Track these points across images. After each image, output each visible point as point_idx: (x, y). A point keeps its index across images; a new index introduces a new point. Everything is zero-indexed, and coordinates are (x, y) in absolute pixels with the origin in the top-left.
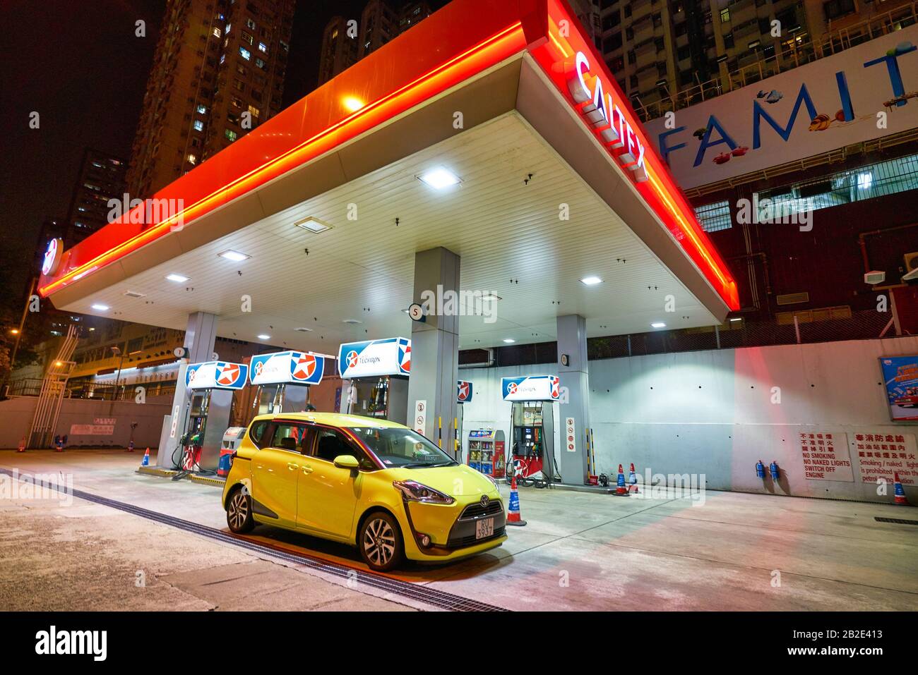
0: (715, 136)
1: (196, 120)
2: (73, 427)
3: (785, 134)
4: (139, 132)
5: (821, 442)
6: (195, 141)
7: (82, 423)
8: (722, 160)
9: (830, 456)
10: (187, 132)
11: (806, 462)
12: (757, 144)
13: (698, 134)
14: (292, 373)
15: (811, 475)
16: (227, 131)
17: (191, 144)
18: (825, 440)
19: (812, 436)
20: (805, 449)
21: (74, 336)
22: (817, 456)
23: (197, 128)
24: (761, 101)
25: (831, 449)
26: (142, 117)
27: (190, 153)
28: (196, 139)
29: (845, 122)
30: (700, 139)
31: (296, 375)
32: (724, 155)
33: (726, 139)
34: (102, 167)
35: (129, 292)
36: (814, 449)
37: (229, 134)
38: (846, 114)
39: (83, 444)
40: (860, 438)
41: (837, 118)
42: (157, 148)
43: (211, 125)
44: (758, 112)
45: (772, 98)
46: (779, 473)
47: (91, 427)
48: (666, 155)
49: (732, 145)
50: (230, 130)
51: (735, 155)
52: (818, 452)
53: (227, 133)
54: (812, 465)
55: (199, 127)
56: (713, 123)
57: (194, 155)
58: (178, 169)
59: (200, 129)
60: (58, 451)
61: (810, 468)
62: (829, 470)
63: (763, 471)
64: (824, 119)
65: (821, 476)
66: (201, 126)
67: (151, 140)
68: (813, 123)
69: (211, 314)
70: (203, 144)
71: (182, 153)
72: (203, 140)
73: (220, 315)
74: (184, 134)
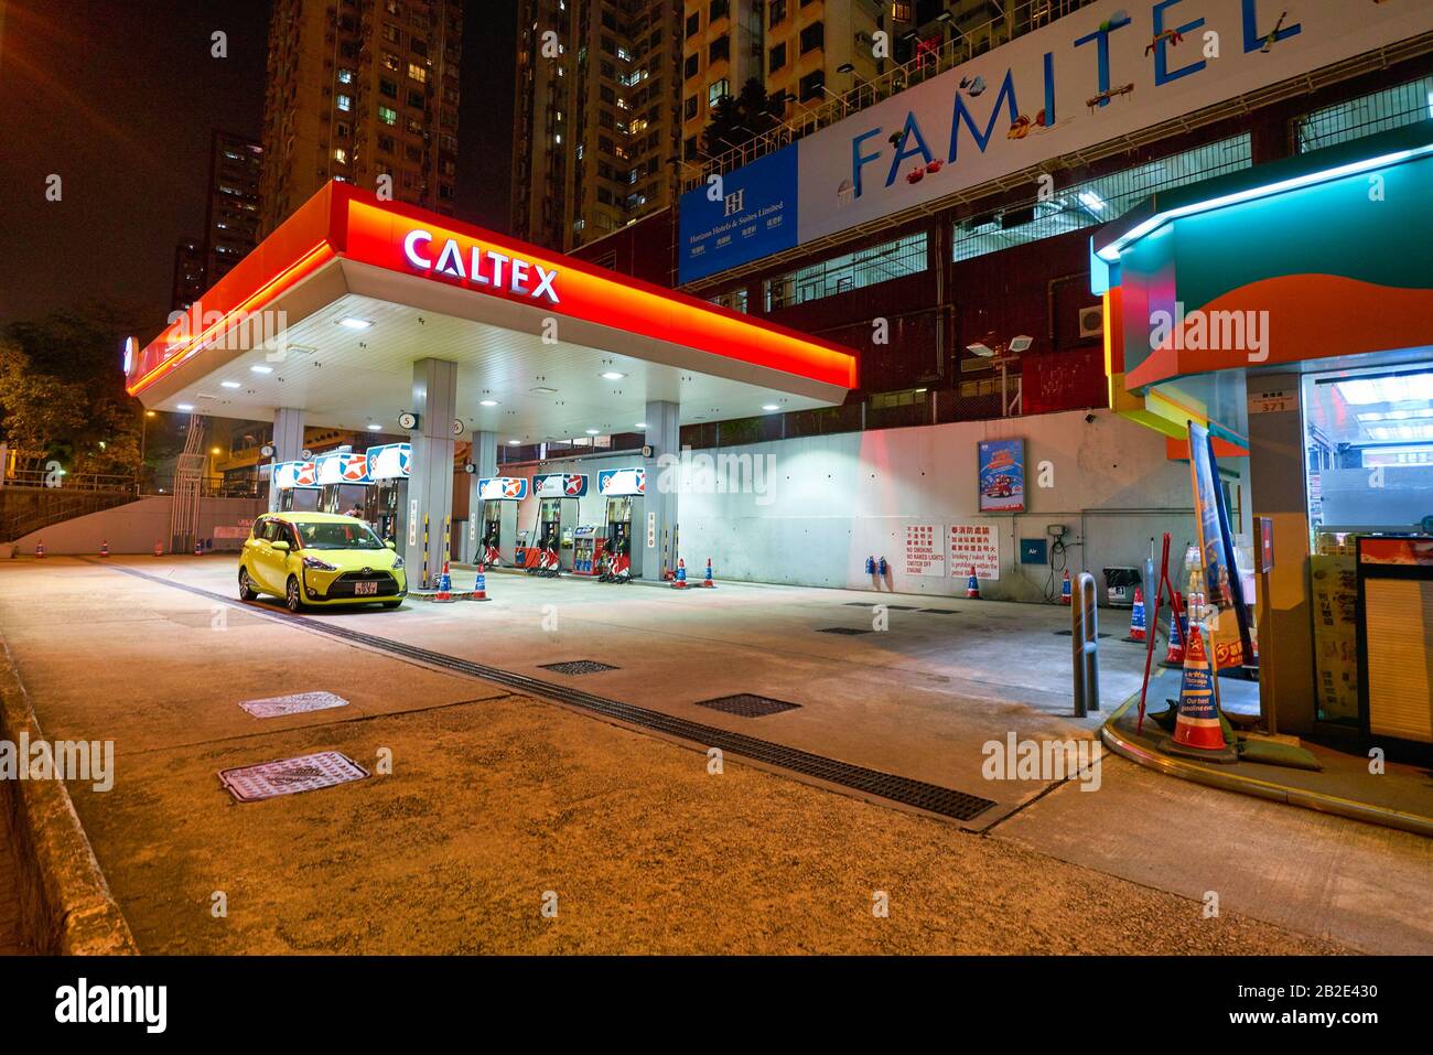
0: (911, 144)
1: (339, 94)
2: (216, 530)
3: (982, 141)
4: (267, 118)
5: (923, 536)
6: (341, 128)
7: (227, 526)
8: (915, 178)
9: (929, 550)
10: (329, 116)
11: (908, 556)
12: (953, 158)
13: (893, 139)
14: (342, 473)
15: (912, 570)
16: (382, 109)
17: (337, 133)
18: (926, 532)
19: (916, 529)
20: (909, 543)
21: (197, 425)
22: (918, 550)
23: (342, 107)
24: (964, 93)
25: (930, 543)
26: (268, 94)
27: (336, 148)
28: (342, 124)
29: (1044, 128)
30: (896, 146)
31: (348, 476)
32: (918, 171)
33: (923, 148)
34: (240, 159)
35: (199, 395)
36: (916, 543)
37: (385, 112)
38: (1047, 118)
39: (230, 548)
40: (954, 530)
41: (1038, 122)
42: (291, 144)
43: (359, 100)
44: (960, 109)
45: (975, 89)
46: (885, 569)
47: (237, 530)
48: (859, 168)
49: (928, 158)
50: (386, 107)
51: (930, 170)
52: (919, 546)
53: (382, 114)
54: (913, 560)
55: (344, 104)
56: (911, 125)
57: (343, 149)
58: (323, 173)
59: (346, 109)
60: (197, 555)
61: (911, 563)
62: (927, 564)
63: (872, 568)
64: (1024, 122)
65: (919, 571)
66: (347, 103)
67: (283, 130)
68: (1013, 127)
69: (295, 409)
70: (353, 132)
71: (325, 148)
72: (352, 125)
73: (305, 410)
74: (325, 118)
